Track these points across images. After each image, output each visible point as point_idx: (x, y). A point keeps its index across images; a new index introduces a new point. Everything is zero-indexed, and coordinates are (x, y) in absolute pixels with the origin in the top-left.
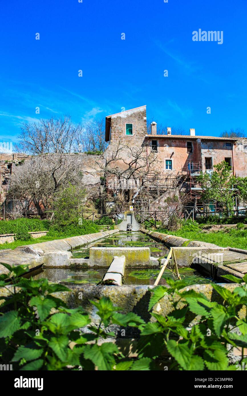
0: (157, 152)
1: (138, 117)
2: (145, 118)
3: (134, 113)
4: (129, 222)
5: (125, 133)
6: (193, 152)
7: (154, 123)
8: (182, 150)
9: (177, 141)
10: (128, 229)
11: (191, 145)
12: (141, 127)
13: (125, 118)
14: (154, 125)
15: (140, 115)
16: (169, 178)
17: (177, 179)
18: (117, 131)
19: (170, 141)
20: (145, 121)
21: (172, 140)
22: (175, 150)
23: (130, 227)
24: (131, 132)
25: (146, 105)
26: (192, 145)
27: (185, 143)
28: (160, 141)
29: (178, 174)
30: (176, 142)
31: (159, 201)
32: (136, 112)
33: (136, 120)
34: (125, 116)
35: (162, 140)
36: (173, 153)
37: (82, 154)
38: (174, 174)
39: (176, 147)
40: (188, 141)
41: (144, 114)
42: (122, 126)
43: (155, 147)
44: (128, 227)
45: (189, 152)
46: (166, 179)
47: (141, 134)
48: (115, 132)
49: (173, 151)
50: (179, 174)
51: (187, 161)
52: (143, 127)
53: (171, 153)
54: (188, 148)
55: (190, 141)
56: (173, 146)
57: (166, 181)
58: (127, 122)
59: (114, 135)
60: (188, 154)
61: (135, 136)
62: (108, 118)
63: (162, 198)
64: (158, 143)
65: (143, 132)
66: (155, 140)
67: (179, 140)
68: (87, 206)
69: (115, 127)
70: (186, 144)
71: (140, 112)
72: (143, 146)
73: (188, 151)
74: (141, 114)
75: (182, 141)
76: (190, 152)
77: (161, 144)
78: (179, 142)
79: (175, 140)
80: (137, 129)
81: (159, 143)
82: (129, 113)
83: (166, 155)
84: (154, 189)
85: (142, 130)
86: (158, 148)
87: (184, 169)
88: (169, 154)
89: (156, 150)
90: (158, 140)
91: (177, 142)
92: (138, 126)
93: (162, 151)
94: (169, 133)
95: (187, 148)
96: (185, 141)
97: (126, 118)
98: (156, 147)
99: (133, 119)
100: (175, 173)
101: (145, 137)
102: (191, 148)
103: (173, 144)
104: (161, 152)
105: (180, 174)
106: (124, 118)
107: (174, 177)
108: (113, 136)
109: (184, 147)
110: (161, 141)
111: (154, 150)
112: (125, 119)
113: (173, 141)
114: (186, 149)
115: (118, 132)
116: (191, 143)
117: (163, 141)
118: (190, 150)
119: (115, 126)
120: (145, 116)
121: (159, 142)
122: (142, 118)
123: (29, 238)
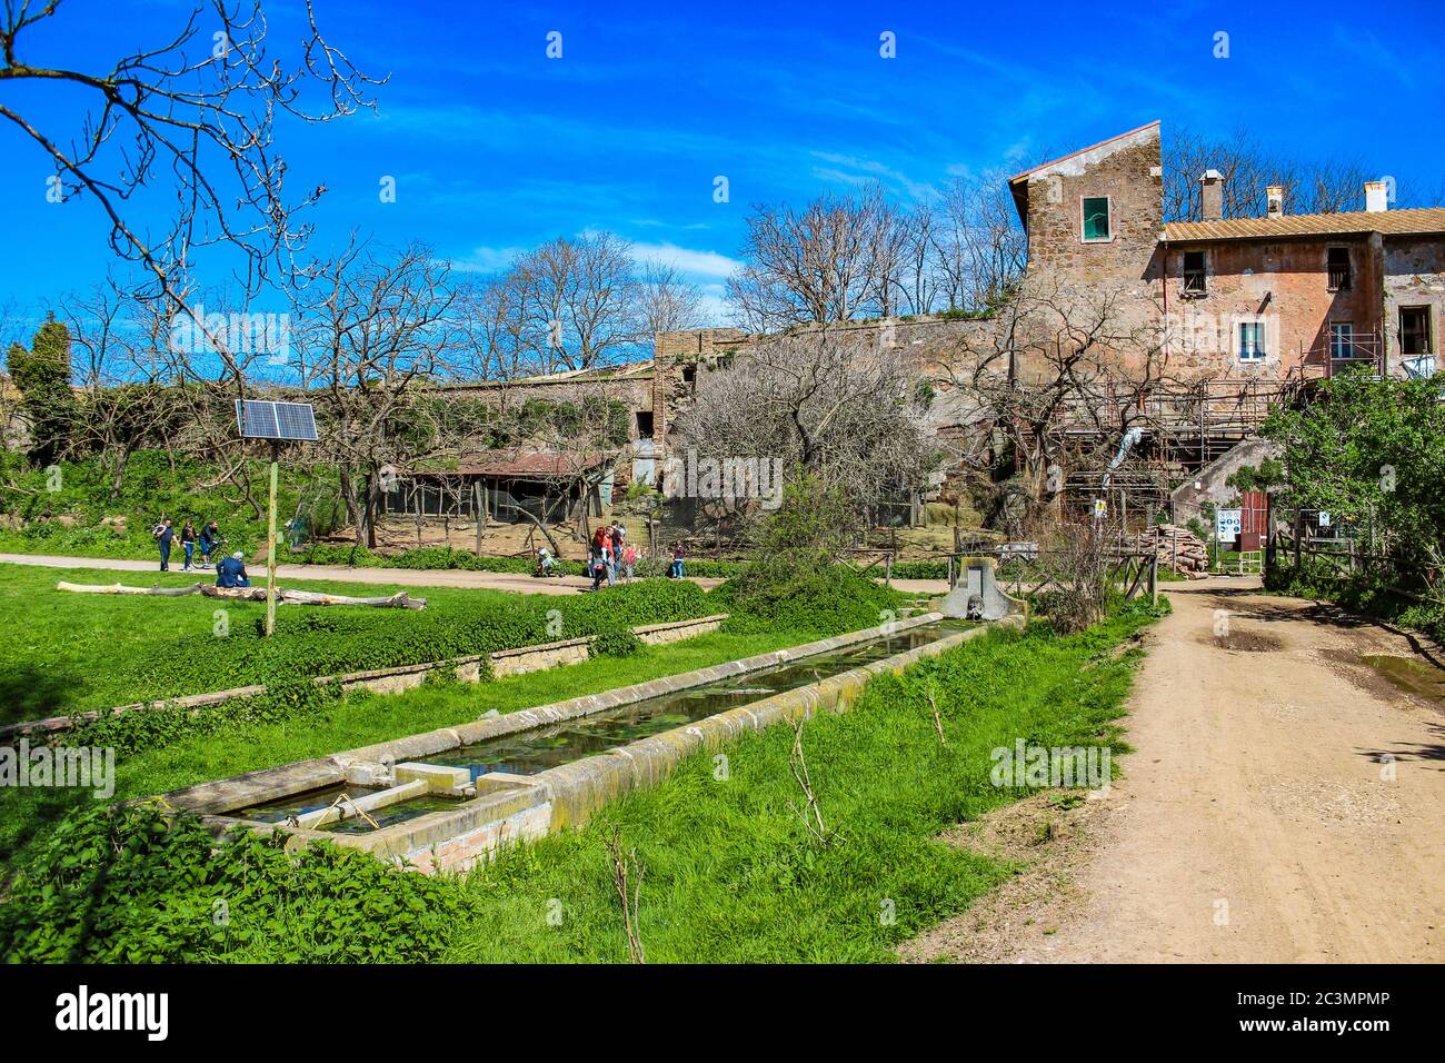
0: (1206, 296)
1: (1128, 167)
2: (1156, 171)
3: (1113, 156)
4: (973, 589)
5: (1080, 236)
6: (1353, 285)
7: (1212, 173)
8: (1305, 280)
9: (1286, 249)
10: (971, 612)
11: (1348, 261)
12: (1139, 206)
13: (1080, 177)
14: (1210, 181)
15: (1134, 163)
16: (1250, 391)
17: (1283, 394)
18: (1050, 230)
19: (1255, 251)
20: (1157, 180)
21: (1264, 247)
22: (1276, 282)
23: (978, 606)
24: (1101, 226)
25: (1159, 121)
26: (1351, 258)
27: (1319, 253)
28: (1216, 252)
29: (1289, 376)
30: (1280, 252)
31: (1206, 481)
32: (1119, 149)
33: (1123, 181)
34: (1078, 168)
35: (1222, 249)
36: (1268, 299)
37: (928, 319)
38: (1273, 376)
39: (1281, 271)
40: (1333, 245)
41: (1151, 153)
42: (1069, 207)
43: (1198, 276)
44: (970, 608)
45: (1336, 289)
46: (1242, 396)
47: (1143, 232)
48: (1043, 234)
49: (1268, 289)
50: (1293, 376)
51: (1325, 322)
52: (1147, 204)
53: (1262, 297)
54: (1331, 273)
55: (1341, 245)
56: (1269, 267)
57: (1240, 404)
58: (1086, 191)
59: (1042, 244)
60: (1331, 298)
61: (1119, 241)
62: (1015, 182)
63: (1219, 468)
64: (1208, 262)
65: (1147, 225)
66: (1197, 250)
67: (1293, 243)
68: (947, 501)
69: (1044, 214)
70: (1325, 259)
71: (1139, 149)
72: (1147, 276)
73: (1331, 285)
74: (1140, 157)
75: (1308, 246)
76: (1341, 289)
77: (1219, 265)
78: (1295, 251)
79: (1277, 246)
80: (1127, 216)
81: (1213, 263)
82: (1096, 157)
83: (1241, 306)
84: (1191, 436)
85: (1146, 215)
86: (1208, 279)
87: (1314, 358)
88: (1252, 301)
89: (1203, 287)
90: (1210, 251)
91: (1285, 251)
92: (1127, 204)
93: (1225, 291)
94: (1273, 209)
95: (1327, 274)
96: (1319, 245)
97: (1085, 177)
98: (1201, 277)
99: (1109, 177)
100: (1279, 376)
101: (1156, 241)
102: (1347, 269)
103: (1268, 260)
104: (1220, 296)
105: (1296, 374)
106: (1075, 178)
107: (1272, 389)
108: (1037, 249)
109: (1317, 269)
110: (1219, 253)
111: (1191, 288)
112: (1079, 181)
113: (1270, 248)
114: (1325, 277)
115: (1055, 231)
116: (1345, 251)
117: (1227, 251)
118: (1341, 281)
119: (1042, 209)
120: (1158, 164)
121: (1213, 258)
122: (1145, 172)
123: (633, 648)
